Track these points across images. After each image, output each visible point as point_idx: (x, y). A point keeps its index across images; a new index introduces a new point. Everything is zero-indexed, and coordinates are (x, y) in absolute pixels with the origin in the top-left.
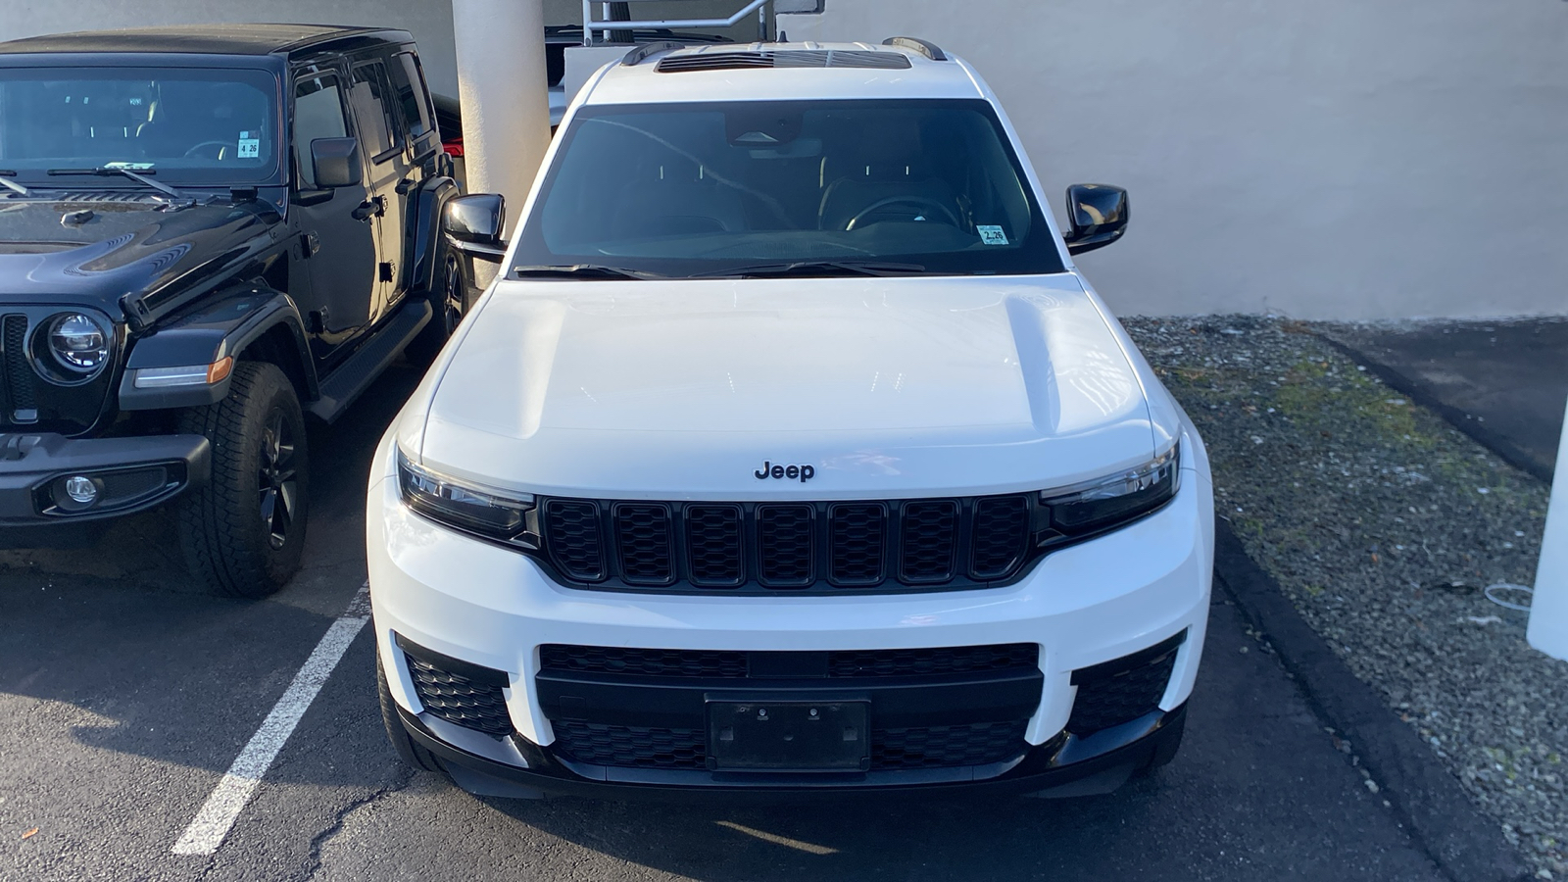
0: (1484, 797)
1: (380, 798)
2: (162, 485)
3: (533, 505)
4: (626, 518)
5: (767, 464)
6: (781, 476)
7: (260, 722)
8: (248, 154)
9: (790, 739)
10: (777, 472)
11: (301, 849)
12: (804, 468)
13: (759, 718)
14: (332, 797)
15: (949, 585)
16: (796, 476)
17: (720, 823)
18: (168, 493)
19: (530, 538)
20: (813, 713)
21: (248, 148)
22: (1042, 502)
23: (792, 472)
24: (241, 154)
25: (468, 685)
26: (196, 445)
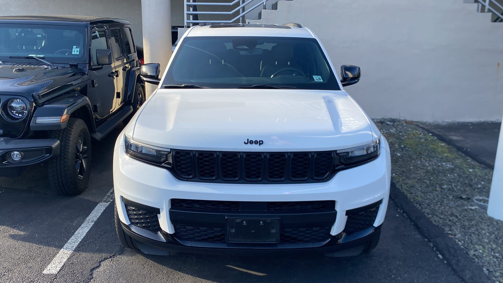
0: (476, 260)
1: (113, 257)
2: (43, 156)
3: (170, 152)
4: (201, 157)
5: (248, 140)
6: (253, 143)
7: (73, 233)
8: (76, 53)
9: (253, 231)
10: (251, 142)
11: (87, 273)
12: (260, 141)
13: (243, 224)
14: (97, 257)
15: (306, 181)
16: (257, 144)
17: (227, 266)
18: (45, 158)
19: (169, 164)
20: (261, 223)
21: (76, 51)
22: (337, 154)
23: (256, 142)
24: (73, 53)
25: (146, 214)
26: (55, 142)
